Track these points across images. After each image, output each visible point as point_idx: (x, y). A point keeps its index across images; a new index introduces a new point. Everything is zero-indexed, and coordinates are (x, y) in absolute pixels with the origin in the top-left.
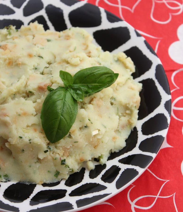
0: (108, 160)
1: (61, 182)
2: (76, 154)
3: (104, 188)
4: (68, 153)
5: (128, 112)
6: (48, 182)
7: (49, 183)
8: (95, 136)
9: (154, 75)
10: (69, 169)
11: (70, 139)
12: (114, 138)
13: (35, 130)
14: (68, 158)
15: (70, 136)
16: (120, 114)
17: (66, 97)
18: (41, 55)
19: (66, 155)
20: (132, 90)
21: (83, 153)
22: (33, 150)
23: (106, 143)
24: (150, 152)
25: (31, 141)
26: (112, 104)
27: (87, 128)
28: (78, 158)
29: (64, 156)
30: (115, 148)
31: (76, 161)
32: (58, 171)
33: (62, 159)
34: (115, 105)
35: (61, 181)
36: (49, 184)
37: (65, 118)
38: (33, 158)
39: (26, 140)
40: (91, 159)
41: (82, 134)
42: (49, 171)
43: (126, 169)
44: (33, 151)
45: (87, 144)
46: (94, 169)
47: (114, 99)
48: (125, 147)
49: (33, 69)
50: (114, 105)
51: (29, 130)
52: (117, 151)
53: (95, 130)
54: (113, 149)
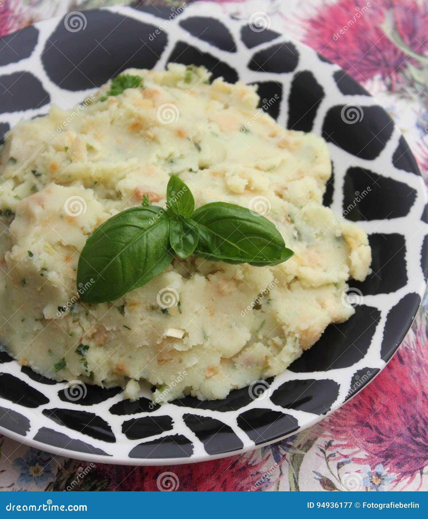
0: (170, 402)
1: (57, 384)
2: (116, 351)
3: (111, 439)
4: (102, 338)
5: (277, 340)
6: (35, 368)
7: (37, 372)
8: (171, 339)
9: (390, 308)
10: (85, 368)
11: (119, 316)
12: (212, 370)
13: (67, 259)
14: (98, 347)
15: (122, 310)
16: (260, 337)
17: (155, 230)
18: (201, 145)
19: (97, 339)
20: (320, 307)
21: (130, 357)
22: (40, 291)
23: (187, 369)
24: (248, 435)
25: (45, 273)
26: (257, 307)
27: (164, 315)
28: (116, 360)
29: (93, 340)
30: (199, 390)
31: (109, 363)
32: (66, 360)
33: (85, 343)
34: (262, 312)
35: (60, 382)
36: (35, 372)
37: (123, 266)
38: (35, 307)
39: (34, 263)
40: (138, 379)
41: (149, 320)
42: (50, 351)
43: (179, 435)
44: (42, 294)
45: (147, 344)
46: (133, 401)
47: (266, 300)
48: (222, 400)
49: (166, 160)
50: (260, 310)
51: (56, 251)
52: (201, 398)
53: (179, 329)
54: (195, 387)
